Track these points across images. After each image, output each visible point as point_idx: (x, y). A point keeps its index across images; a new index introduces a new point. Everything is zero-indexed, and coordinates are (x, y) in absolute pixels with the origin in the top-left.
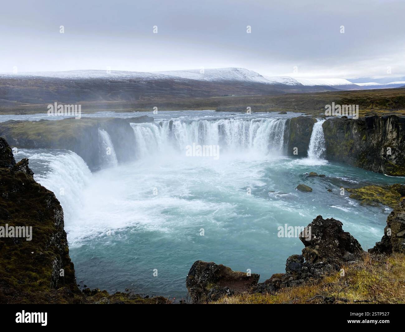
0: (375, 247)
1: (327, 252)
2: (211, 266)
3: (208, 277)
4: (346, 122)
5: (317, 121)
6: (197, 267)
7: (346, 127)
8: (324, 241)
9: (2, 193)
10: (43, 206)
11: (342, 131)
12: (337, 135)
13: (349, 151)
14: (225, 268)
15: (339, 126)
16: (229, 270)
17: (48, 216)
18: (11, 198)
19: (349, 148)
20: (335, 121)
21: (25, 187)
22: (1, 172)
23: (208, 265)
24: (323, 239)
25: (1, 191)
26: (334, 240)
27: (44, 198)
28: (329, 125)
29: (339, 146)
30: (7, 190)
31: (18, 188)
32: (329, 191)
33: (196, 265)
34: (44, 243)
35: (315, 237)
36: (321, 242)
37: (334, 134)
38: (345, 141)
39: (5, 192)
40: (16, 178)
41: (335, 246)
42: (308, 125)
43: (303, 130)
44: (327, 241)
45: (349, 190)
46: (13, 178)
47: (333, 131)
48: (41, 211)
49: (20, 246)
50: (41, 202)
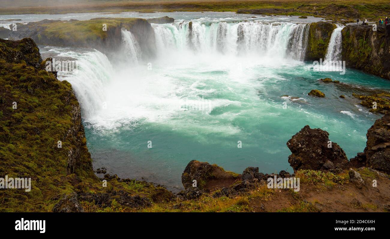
0: (356, 157)
1: (310, 160)
2: (205, 166)
3: (201, 175)
4: (365, 29)
5: (336, 27)
6: (192, 165)
7: (365, 34)
8: (308, 149)
9: (27, 89)
10: (62, 102)
11: (361, 37)
12: (356, 41)
13: (366, 58)
14: (218, 167)
15: (359, 33)
16: (221, 170)
17: (67, 111)
18: (35, 94)
19: (367, 55)
20: (354, 28)
21: (47, 84)
22: (27, 71)
23: (202, 164)
24: (308, 147)
25: (26, 87)
26: (317, 148)
27: (63, 95)
28: (348, 31)
29: (357, 53)
30: (32, 87)
31: (41, 85)
32: (342, 97)
33: (191, 163)
34: (61, 135)
35: (300, 146)
36: (305, 150)
37: (353, 41)
38: (363, 48)
39: (30, 89)
40: (39, 76)
41: (318, 155)
42: (327, 31)
43: (322, 36)
44: (310, 150)
45: (361, 97)
46: (36, 76)
47: (352, 37)
48: (61, 106)
49: (41, 137)
50: (60, 99)
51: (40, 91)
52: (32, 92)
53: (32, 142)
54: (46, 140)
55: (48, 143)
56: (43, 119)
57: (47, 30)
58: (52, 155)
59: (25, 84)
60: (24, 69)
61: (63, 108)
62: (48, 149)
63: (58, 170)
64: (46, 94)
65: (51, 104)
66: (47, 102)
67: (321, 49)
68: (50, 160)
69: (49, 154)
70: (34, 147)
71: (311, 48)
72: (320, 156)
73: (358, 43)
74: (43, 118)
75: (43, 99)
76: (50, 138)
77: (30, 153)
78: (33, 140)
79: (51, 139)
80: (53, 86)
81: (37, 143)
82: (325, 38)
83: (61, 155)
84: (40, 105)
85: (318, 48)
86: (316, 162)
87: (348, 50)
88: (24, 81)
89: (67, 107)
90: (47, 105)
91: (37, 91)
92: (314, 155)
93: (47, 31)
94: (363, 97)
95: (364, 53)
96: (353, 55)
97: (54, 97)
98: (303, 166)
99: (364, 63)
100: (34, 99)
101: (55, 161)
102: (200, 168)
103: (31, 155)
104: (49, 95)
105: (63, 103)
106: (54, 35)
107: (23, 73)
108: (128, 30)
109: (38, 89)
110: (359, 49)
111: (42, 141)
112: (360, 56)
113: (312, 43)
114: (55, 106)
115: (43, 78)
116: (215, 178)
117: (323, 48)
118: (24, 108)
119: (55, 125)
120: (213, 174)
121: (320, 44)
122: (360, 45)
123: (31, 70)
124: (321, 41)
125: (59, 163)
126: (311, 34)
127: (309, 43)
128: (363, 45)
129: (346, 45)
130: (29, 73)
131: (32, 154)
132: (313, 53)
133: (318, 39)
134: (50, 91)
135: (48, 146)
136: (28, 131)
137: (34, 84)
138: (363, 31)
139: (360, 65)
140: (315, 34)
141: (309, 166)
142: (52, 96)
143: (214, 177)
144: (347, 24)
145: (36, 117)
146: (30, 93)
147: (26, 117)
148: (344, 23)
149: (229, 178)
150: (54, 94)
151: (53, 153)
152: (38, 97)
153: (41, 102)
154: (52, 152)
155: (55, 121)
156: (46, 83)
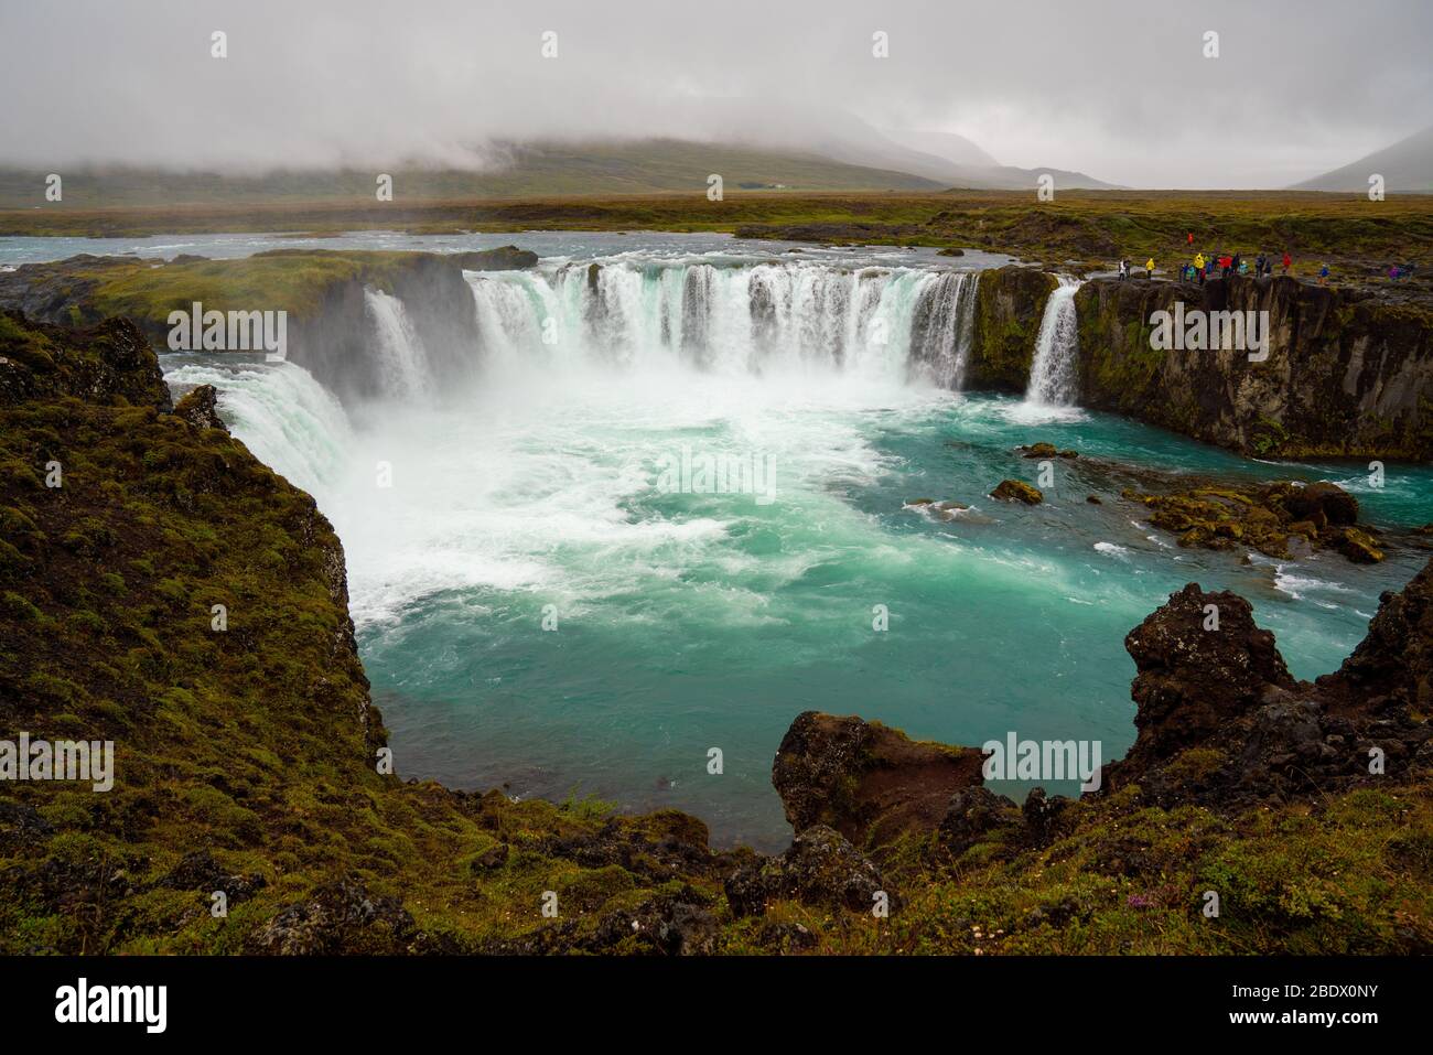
1: (1212, 686)
2: (853, 729)
3: (843, 758)
5: (1058, 285)
6: (809, 728)
7: (1145, 308)
8: (1207, 655)
9: (174, 494)
10: (292, 537)
11: (1132, 317)
12: (1118, 329)
13: (1148, 380)
14: (888, 730)
15: (1126, 304)
16: (900, 737)
17: (310, 569)
18: (198, 513)
19: (1151, 372)
20: (1113, 288)
21: (235, 478)
22: (162, 430)
23: (845, 724)
24: (1205, 649)
25: (171, 488)
26: (1237, 651)
27: (290, 512)
28: (1093, 296)
29: (1122, 366)
30: (188, 487)
31: (216, 480)
32: (1092, 500)
33: (804, 723)
34: (322, 652)
35: (1181, 645)
36: (1197, 658)
37: (1108, 327)
38: (1140, 351)
39: (184, 493)
40: (205, 449)
41: (1237, 669)
42: (1032, 297)
43: (1016, 311)
44: (1213, 657)
45: (1149, 500)
46: (197, 447)
47: (1108, 316)
48: (290, 551)
49: (262, 658)
50: (284, 526)
51: (214, 501)
52: (190, 504)
53: (237, 677)
54: (281, 668)
55: (289, 680)
56: (251, 596)
57: (101, 291)
58: (313, 720)
59: (164, 477)
60: (153, 426)
61: (298, 557)
62: (295, 699)
63: (344, 772)
64: (234, 510)
65: (256, 545)
66: (245, 538)
67: (1013, 354)
68: (313, 738)
69: (302, 717)
70: (248, 696)
71: (982, 348)
72: (1245, 672)
73: (1124, 335)
74: (248, 596)
75: (229, 528)
76: (291, 662)
77: (245, 716)
78: (239, 671)
79: (295, 664)
80: (253, 482)
81: (253, 680)
82: (1025, 317)
83: (339, 719)
84: (224, 551)
85: (1005, 351)
86: (1231, 693)
87: (1095, 355)
88: (161, 467)
89: (310, 554)
90: (245, 549)
91: (205, 501)
92: (1225, 671)
93: (105, 297)
94: (1155, 501)
95: (1143, 366)
96: (1111, 370)
97: (262, 520)
98: (1189, 707)
99: (1143, 395)
100: (202, 530)
101: (327, 739)
102: (842, 737)
103: (248, 723)
104: (244, 513)
105: (294, 542)
106: (131, 310)
107: (151, 437)
108: (386, 293)
109: (206, 494)
110: (1127, 353)
111: (268, 672)
112: (1131, 374)
113: (986, 333)
114: (273, 553)
115: (219, 453)
116: (885, 765)
117: (1021, 350)
118: (184, 562)
119: (293, 617)
120: (878, 752)
121: (1010, 336)
122: (1131, 340)
123: (177, 427)
124: (1013, 327)
125: (340, 745)
126: (984, 307)
127: (977, 333)
128: (1140, 339)
129: (1089, 339)
130: (171, 439)
131: (254, 719)
132: (990, 365)
133: (1006, 320)
134: (246, 501)
135: (291, 691)
136: (217, 639)
137: (195, 477)
138: (1139, 298)
139: (1133, 402)
140: (995, 306)
141: (1206, 705)
142: (256, 517)
143: (882, 760)
144: (1090, 277)
145: (227, 592)
146: (182, 509)
147: (197, 591)
148: (1079, 273)
149: (932, 762)
150: (262, 511)
151: (315, 712)
152: (212, 521)
153: (224, 538)
154: (309, 710)
155: (290, 604)
156: (232, 473)
